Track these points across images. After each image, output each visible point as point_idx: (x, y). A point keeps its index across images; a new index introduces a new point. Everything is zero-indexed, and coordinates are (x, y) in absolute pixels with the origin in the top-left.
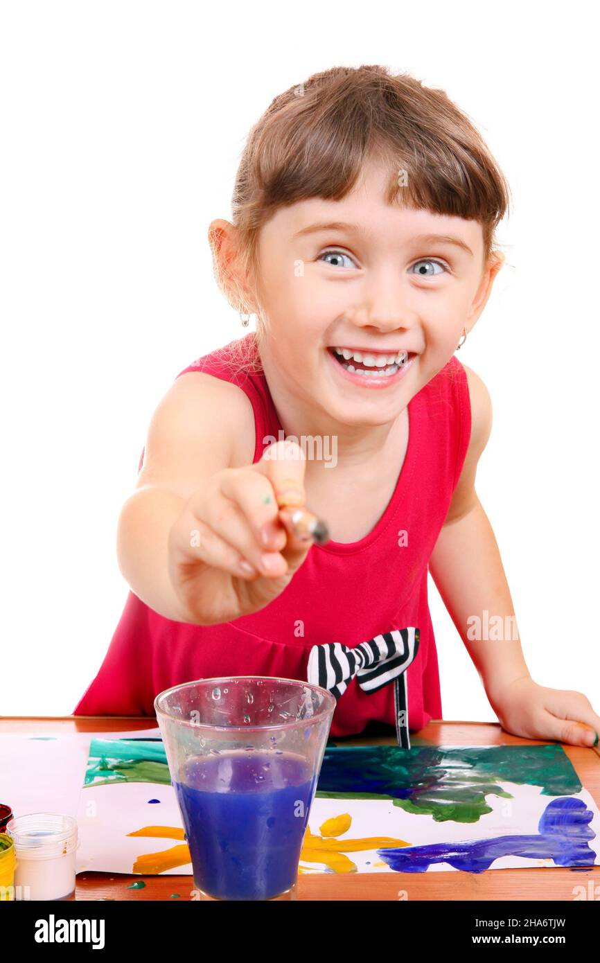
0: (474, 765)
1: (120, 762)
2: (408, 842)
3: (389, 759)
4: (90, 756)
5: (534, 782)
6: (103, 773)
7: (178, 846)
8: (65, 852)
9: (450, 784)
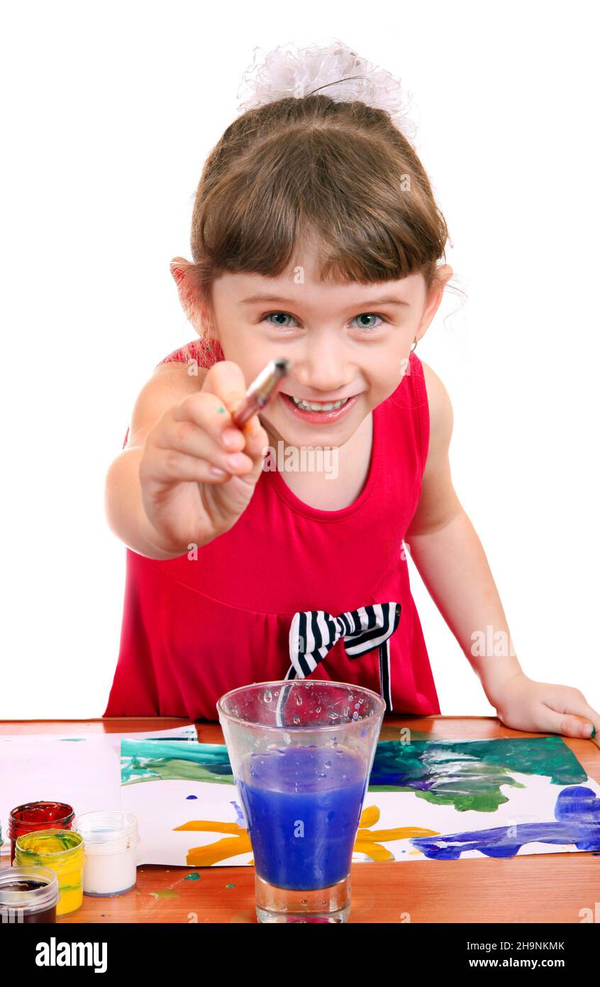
0: (482, 758)
1: (151, 761)
2: (437, 831)
3: (401, 753)
4: (122, 755)
5: (542, 772)
6: (136, 771)
7: (224, 839)
8: (128, 847)
9: (465, 776)
